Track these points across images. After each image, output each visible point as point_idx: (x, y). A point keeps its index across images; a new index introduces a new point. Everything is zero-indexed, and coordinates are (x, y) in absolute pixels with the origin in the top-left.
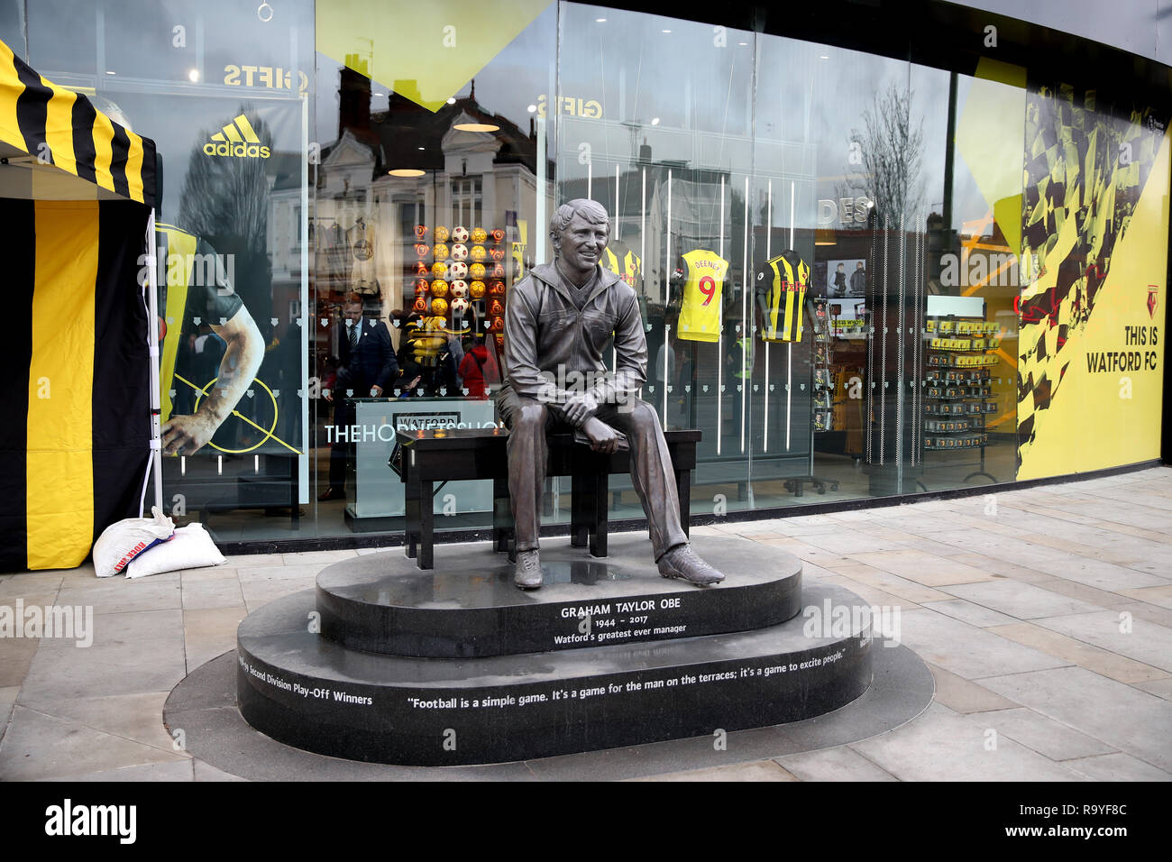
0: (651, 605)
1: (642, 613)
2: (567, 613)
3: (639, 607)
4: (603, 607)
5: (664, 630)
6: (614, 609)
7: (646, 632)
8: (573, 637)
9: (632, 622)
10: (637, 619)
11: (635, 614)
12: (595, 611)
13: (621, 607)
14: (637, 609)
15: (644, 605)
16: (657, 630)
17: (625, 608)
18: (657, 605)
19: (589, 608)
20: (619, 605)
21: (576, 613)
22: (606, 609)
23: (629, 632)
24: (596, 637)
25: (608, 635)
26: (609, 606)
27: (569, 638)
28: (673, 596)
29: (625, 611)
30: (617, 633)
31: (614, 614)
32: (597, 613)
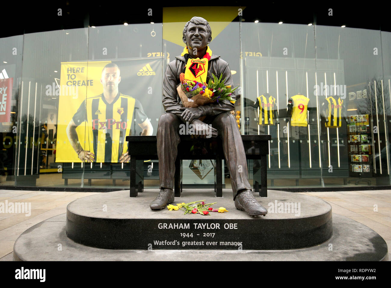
0: (217, 226)
1: (211, 231)
2: (162, 226)
3: (209, 227)
4: (185, 224)
5: (227, 244)
6: (192, 226)
7: (214, 243)
8: (165, 242)
9: (204, 236)
10: (208, 235)
11: (206, 231)
12: (180, 227)
13: (197, 226)
14: (208, 228)
15: (213, 226)
16: (222, 243)
17: (200, 226)
18: (222, 226)
19: (176, 225)
20: (196, 224)
21: (168, 227)
22: (187, 226)
23: (203, 242)
24: (181, 243)
25: (189, 243)
26: (189, 224)
27: (163, 242)
28: (233, 221)
29: (200, 228)
30: (195, 242)
31: (192, 230)
32: (181, 228)
